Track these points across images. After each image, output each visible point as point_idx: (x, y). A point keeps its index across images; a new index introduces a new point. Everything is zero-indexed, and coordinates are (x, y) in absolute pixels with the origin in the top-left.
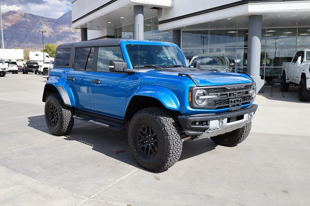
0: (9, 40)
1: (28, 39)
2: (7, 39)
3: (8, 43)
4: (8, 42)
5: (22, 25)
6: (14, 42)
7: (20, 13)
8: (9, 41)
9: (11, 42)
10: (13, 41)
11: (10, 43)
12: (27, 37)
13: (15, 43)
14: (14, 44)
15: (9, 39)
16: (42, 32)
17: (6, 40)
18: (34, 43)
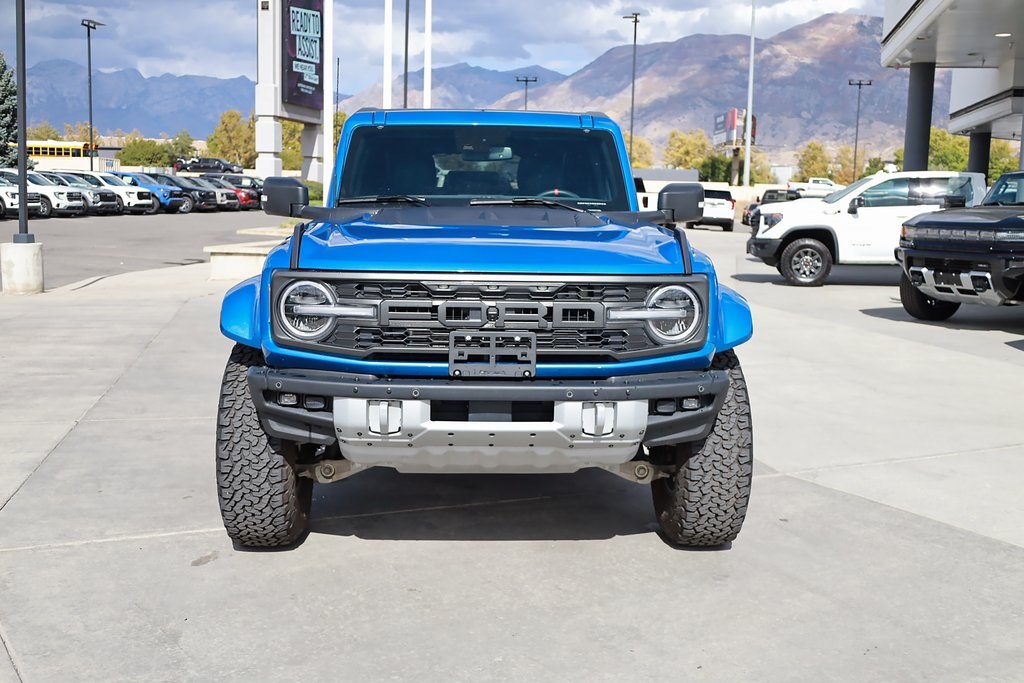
0: (810, 116)
1: (875, 110)
2: (805, 114)
3: (805, 127)
4: (804, 123)
5: (858, 62)
6: (827, 122)
7: (857, 20)
8: (809, 122)
9: (816, 123)
10: (821, 119)
11: (813, 126)
12: (873, 104)
13: (826, 127)
14: (825, 131)
15: (809, 112)
16: (860, 84)
17: (800, 116)
18: (892, 126)
